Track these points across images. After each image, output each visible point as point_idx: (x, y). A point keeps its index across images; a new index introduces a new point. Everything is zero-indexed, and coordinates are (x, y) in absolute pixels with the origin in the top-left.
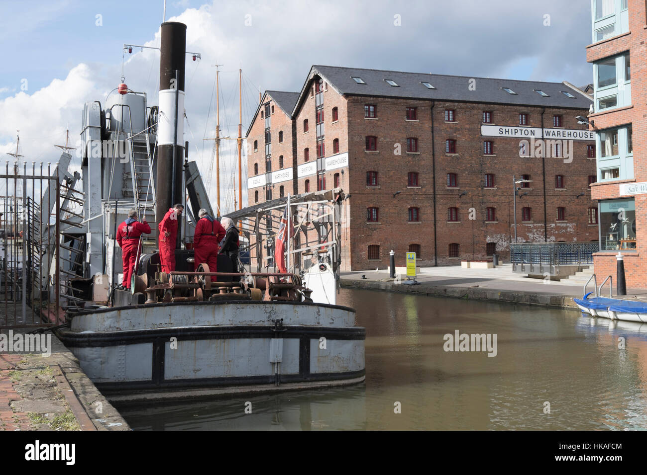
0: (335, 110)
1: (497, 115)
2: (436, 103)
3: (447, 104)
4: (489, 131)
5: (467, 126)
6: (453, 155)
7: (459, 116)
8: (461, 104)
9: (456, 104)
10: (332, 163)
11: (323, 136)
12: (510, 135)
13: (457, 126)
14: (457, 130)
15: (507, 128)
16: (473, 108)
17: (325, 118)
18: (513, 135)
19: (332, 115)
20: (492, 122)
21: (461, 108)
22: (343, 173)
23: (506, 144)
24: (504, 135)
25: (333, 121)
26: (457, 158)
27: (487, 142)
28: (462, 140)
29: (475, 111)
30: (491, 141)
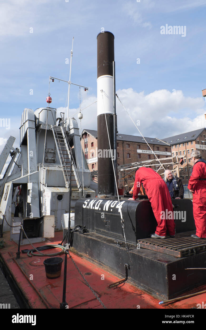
0: (92, 143)
1: (141, 146)
2: (124, 142)
3: (127, 142)
4: (139, 151)
5: (133, 149)
6: (129, 158)
7: (131, 146)
8: (131, 143)
10: (92, 161)
11: (88, 152)
12: (145, 153)
13: (130, 149)
14: (130, 151)
15: (144, 150)
16: (135, 144)
17: (88, 146)
18: (146, 153)
19: (91, 145)
20: (140, 148)
21: (131, 144)
22: (95, 164)
23: (144, 155)
24: (143, 153)
25: (92, 147)
26: (131, 159)
27: (138, 154)
28: (132, 154)
29: (135, 145)
30: (140, 154)
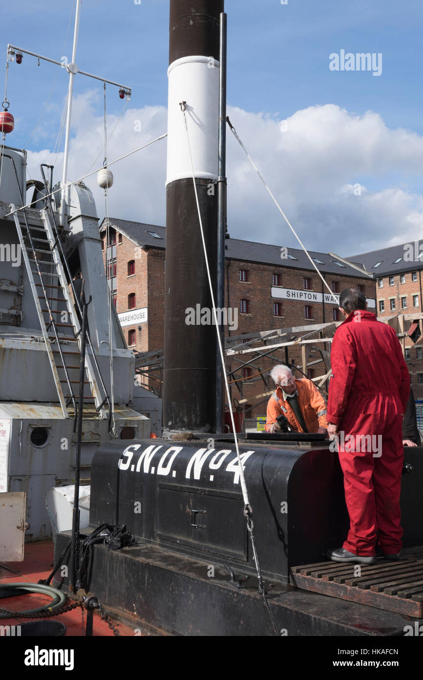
0: (131, 264)
1: (285, 278)
2: (232, 262)
3: (242, 264)
4: (278, 293)
5: (259, 287)
6: (247, 315)
7: (252, 276)
8: (254, 265)
9: (250, 264)
10: (127, 319)
11: (115, 291)
12: (296, 298)
13: (250, 286)
14: (249, 290)
15: (294, 291)
16: (264, 270)
17: (117, 272)
18: (299, 299)
19: (127, 269)
20: (279, 284)
21: (254, 269)
22: (140, 329)
23: (293, 307)
24: (291, 298)
25: (128, 275)
26: (251, 318)
27: (276, 303)
28: (255, 301)
29: (266, 273)
30: (279, 303)
